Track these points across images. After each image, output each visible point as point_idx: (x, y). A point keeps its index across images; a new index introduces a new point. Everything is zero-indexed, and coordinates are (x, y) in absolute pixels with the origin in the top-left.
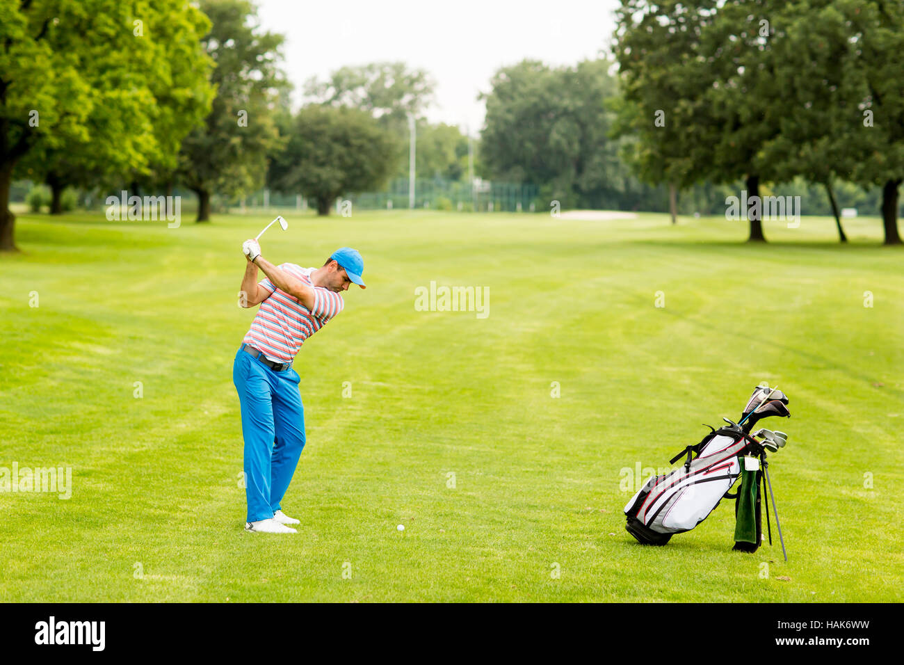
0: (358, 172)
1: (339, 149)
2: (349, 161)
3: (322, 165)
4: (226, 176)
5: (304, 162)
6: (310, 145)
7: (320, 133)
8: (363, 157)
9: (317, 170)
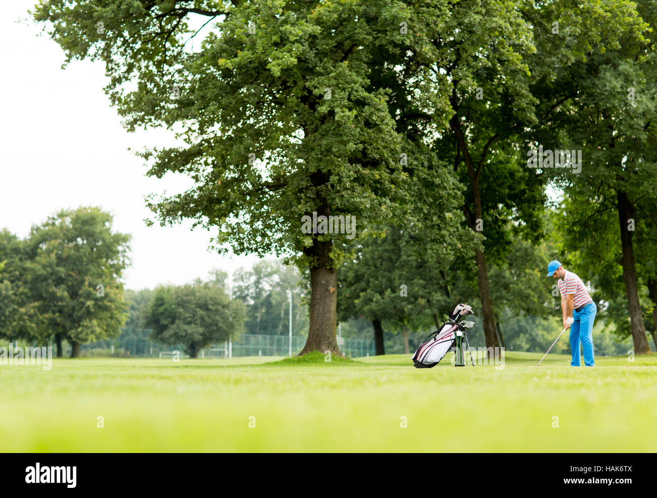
0: (214, 328)
1: (200, 312)
2: (208, 320)
3: (189, 323)
4: (83, 326)
5: (177, 321)
6: (181, 310)
7: (189, 302)
8: (218, 318)
9: (185, 327)
